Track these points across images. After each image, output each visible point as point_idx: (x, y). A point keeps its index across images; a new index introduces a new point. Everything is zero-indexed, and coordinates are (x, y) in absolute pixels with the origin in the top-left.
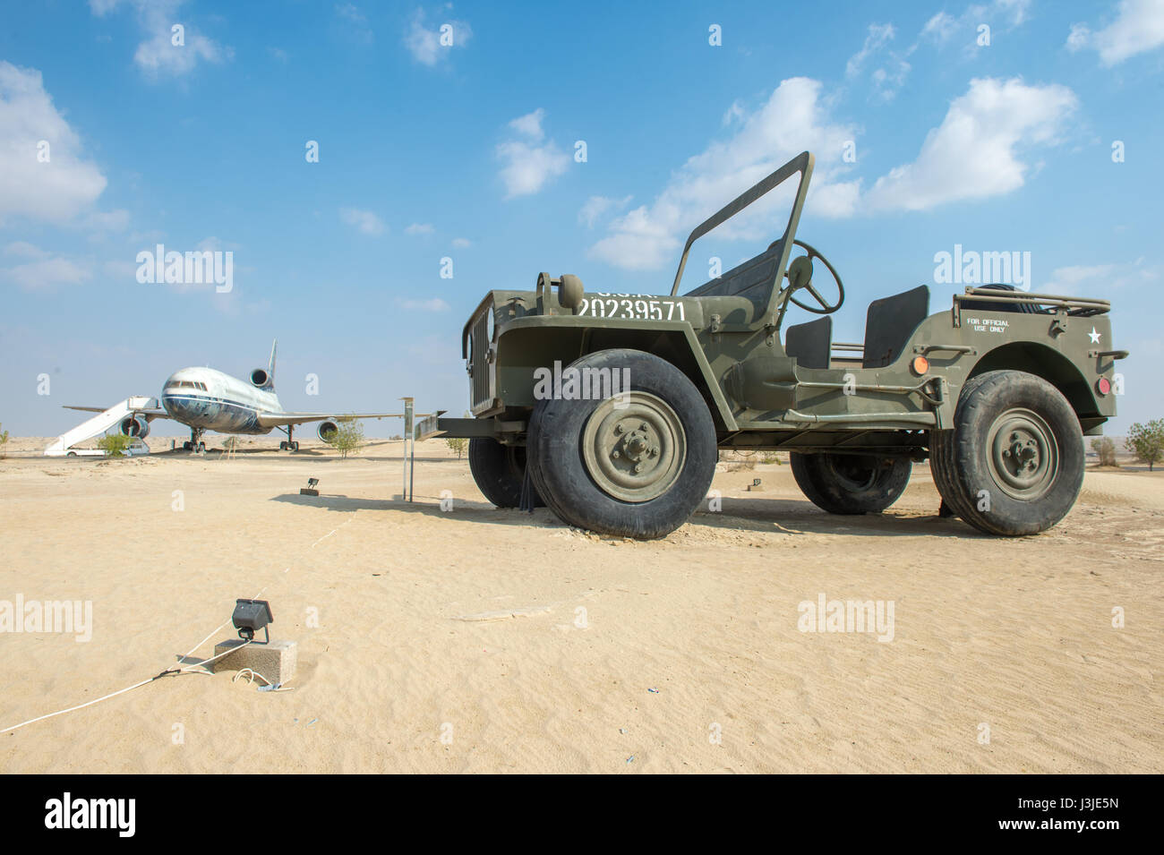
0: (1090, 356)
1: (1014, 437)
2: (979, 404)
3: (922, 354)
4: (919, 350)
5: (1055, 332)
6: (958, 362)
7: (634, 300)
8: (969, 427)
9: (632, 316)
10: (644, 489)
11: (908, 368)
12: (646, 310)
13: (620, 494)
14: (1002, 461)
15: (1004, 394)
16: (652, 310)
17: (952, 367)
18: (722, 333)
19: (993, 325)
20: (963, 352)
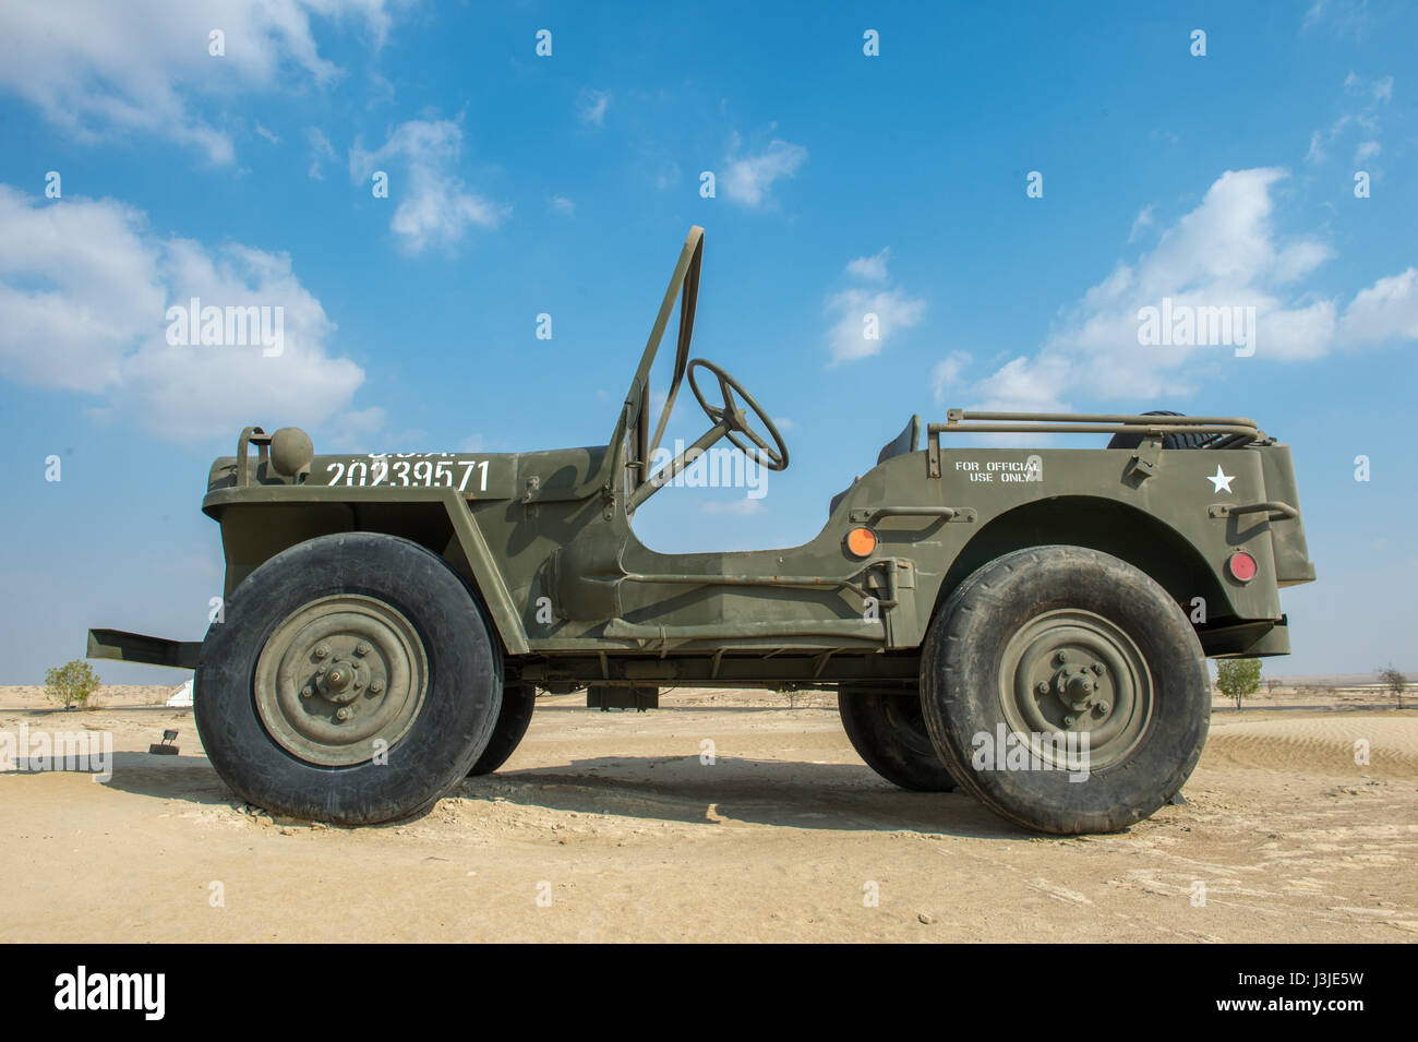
0: (1212, 516)
1: (1058, 661)
2: (979, 605)
3: (867, 524)
4: (858, 517)
5: (1135, 476)
6: (937, 533)
7: (413, 461)
8: (960, 644)
9: (406, 483)
10: (355, 745)
11: (839, 547)
12: (428, 476)
13: (314, 754)
14: (1033, 703)
15: (1029, 585)
16: (439, 474)
17: (923, 542)
18: (540, 503)
19: (1007, 471)
20: (945, 517)
